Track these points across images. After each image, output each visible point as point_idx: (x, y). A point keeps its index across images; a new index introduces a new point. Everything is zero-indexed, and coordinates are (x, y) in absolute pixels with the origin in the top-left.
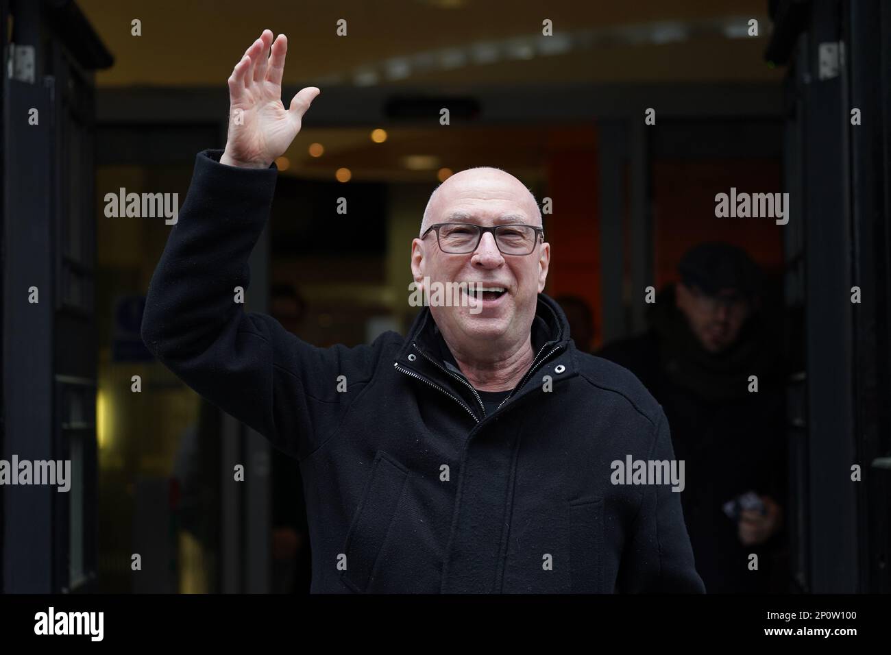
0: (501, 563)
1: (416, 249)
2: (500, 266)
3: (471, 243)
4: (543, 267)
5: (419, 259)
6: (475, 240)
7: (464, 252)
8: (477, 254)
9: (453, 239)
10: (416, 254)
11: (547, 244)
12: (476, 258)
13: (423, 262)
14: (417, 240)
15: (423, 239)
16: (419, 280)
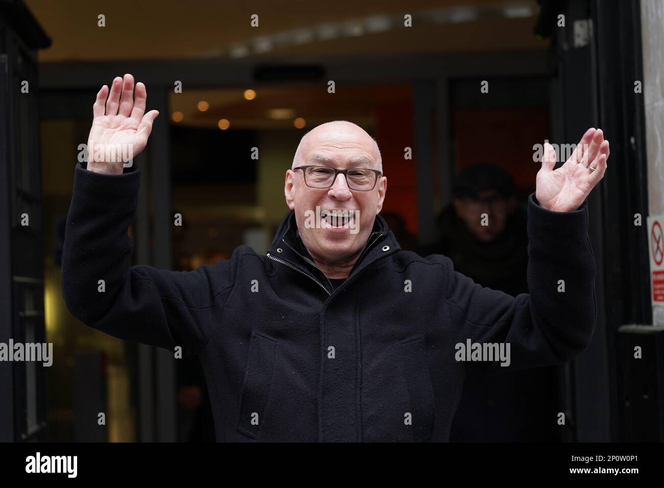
1: (289, 177)
2: (348, 199)
3: (329, 180)
4: (381, 195)
5: (291, 185)
6: (332, 178)
7: (322, 187)
8: (332, 189)
9: (315, 176)
10: (288, 181)
11: (385, 178)
12: (331, 192)
13: (293, 188)
14: (289, 171)
15: (294, 171)
16: (290, 201)
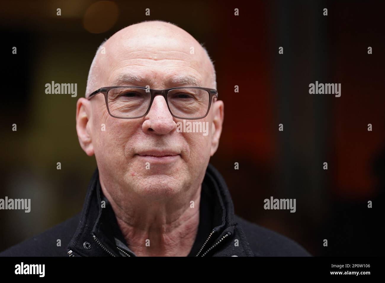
1: (82, 109)
2: (172, 132)
3: (142, 107)
5: (85, 121)
6: (146, 104)
7: (135, 116)
8: (148, 119)
9: (121, 103)
10: (82, 115)
12: (147, 123)
13: (89, 124)
14: (82, 100)
15: (89, 100)
16: (87, 144)
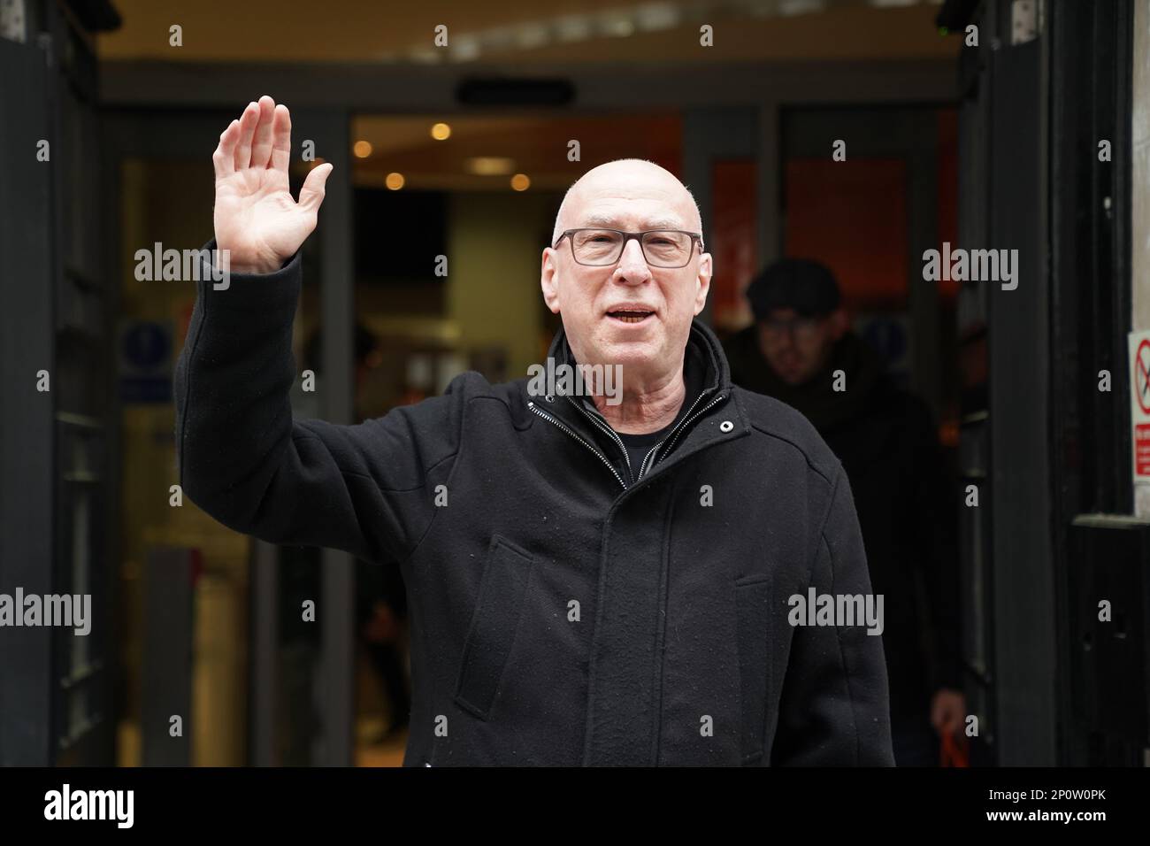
0: (658, 657)
1: (547, 260)
2: (646, 282)
3: (613, 252)
4: (703, 284)
5: (551, 273)
6: (618, 250)
7: (606, 264)
9: (590, 249)
10: (547, 267)
11: (708, 255)
16: (551, 299)
